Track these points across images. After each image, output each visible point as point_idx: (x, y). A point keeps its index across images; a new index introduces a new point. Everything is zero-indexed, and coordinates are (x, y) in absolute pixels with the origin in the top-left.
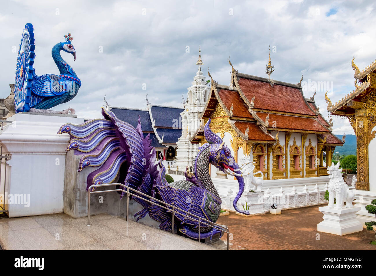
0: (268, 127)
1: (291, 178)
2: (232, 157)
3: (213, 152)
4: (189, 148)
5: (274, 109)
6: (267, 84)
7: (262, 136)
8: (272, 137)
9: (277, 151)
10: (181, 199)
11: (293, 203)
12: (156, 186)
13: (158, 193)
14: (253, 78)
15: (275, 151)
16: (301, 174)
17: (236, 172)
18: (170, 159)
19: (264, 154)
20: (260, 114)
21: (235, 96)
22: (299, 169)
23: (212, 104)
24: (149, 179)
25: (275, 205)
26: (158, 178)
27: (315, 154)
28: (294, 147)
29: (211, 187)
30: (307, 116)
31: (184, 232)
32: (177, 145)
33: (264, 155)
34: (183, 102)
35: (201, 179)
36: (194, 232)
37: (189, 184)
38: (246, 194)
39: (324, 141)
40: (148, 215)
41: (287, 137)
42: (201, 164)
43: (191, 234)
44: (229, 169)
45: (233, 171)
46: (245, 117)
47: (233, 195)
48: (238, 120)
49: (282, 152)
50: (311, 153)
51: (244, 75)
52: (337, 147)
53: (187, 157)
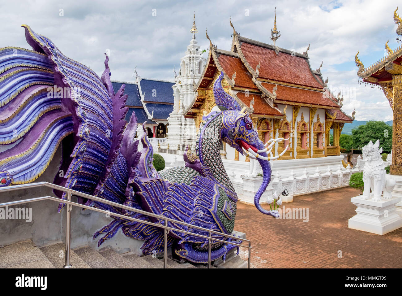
0: (275, 99)
1: (297, 158)
2: (255, 131)
3: (227, 122)
4: (181, 124)
5: (280, 79)
6: (272, 52)
7: (268, 109)
8: (279, 111)
9: (284, 128)
10: (179, 200)
11: (305, 188)
12: (136, 181)
13: (139, 193)
14: (257, 43)
15: (282, 128)
16: (308, 154)
17: (260, 154)
18: (161, 136)
19: (270, 130)
20: (265, 85)
21: (236, 63)
22: (306, 148)
23: (210, 72)
24: (122, 168)
25: (286, 191)
26: (139, 165)
27: (323, 132)
28: (302, 123)
29: (223, 176)
30: (315, 89)
31: (184, 255)
32: (169, 121)
33: (270, 132)
34: (175, 76)
35: (208, 164)
36: (199, 252)
37: (192, 173)
38: (254, 179)
39: (333, 118)
40: (120, 231)
41: (294, 112)
42: (208, 141)
43: (195, 256)
44: (250, 149)
45: (256, 152)
46: (249, 87)
47: (236, 179)
48: (240, 91)
49: (288, 129)
50: (319, 130)
51: (246, 39)
52: (347, 125)
53: (179, 134)
